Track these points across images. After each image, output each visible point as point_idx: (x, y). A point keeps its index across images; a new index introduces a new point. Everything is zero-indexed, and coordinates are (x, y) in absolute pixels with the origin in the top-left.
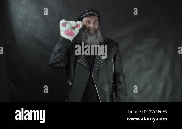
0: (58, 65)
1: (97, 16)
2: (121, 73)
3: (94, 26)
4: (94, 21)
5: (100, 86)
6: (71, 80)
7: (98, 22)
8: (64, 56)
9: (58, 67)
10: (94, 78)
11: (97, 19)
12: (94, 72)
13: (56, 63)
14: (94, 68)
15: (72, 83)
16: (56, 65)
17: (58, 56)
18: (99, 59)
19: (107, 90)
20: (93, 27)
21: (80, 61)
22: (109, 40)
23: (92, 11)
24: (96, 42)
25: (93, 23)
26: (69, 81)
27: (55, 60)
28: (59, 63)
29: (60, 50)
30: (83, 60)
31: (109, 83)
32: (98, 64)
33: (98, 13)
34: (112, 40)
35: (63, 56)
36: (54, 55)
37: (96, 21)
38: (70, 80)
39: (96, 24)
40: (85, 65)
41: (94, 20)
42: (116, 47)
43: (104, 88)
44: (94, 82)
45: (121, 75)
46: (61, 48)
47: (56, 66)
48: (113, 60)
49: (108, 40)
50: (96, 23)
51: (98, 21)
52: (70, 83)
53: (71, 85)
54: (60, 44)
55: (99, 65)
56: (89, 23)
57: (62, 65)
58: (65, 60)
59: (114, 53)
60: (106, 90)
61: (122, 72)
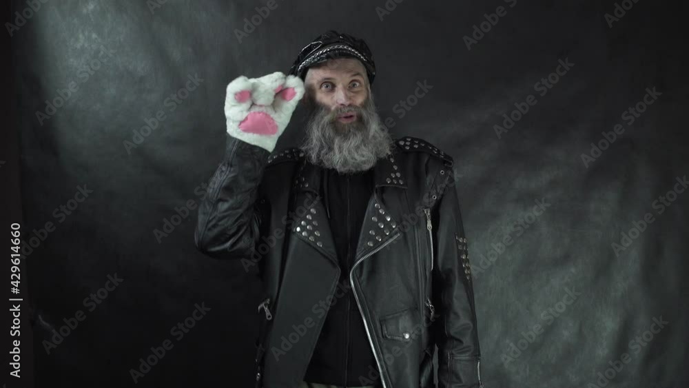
0: (228, 244)
1: (359, 58)
2: (457, 274)
3: (348, 98)
4: (347, 78)
5: (380, 321)
6: (271, 302)
7: (363, 79)
8: (248, 209)
9: (225, 251)
10: (357, 290)
11: (362, 70)
12: (357, 267)
13: (219, 239)
14: (358, 254)
15: (273, 311)
16: (219, 245)
17: (226, 211)
18: (374, 219)
19: (407, 336)
20: (348, 103)
21: (303, 228)
22: (416, 146)
23: (338, 42)
24: (363, 159)
25: (344, 88)
26: (262, 305)
27: (214, 226)
28: (230, 238)
29: (228, 189)
30: (313, 226)
31: (414, 310)
32: (371, 238)
33: (362, 46)
34: (427, 144)
35: (241, 211)
36: (209, 208)
37: (357, 78)
38: (268, 301)
39: (356, 89)
40: (319, 244)
41: (349, 75)
42: (442, 172)
43: (398, 329)
44: (359, 306)
45: (457, 282)
46: (235, 180)
47: (218, 248)
48: (429, 225)
49: (411, 146)
50: (358, 84)
51: (365, 75)
52: (268, 313)
53: (272, 320)
54: (231, 165)
55: (377, 244)
56: (330, 87)
57: (241, 245)
58: (251, 226)
59: (435, 197)
60: (404, 337)
61: (462, 270)
